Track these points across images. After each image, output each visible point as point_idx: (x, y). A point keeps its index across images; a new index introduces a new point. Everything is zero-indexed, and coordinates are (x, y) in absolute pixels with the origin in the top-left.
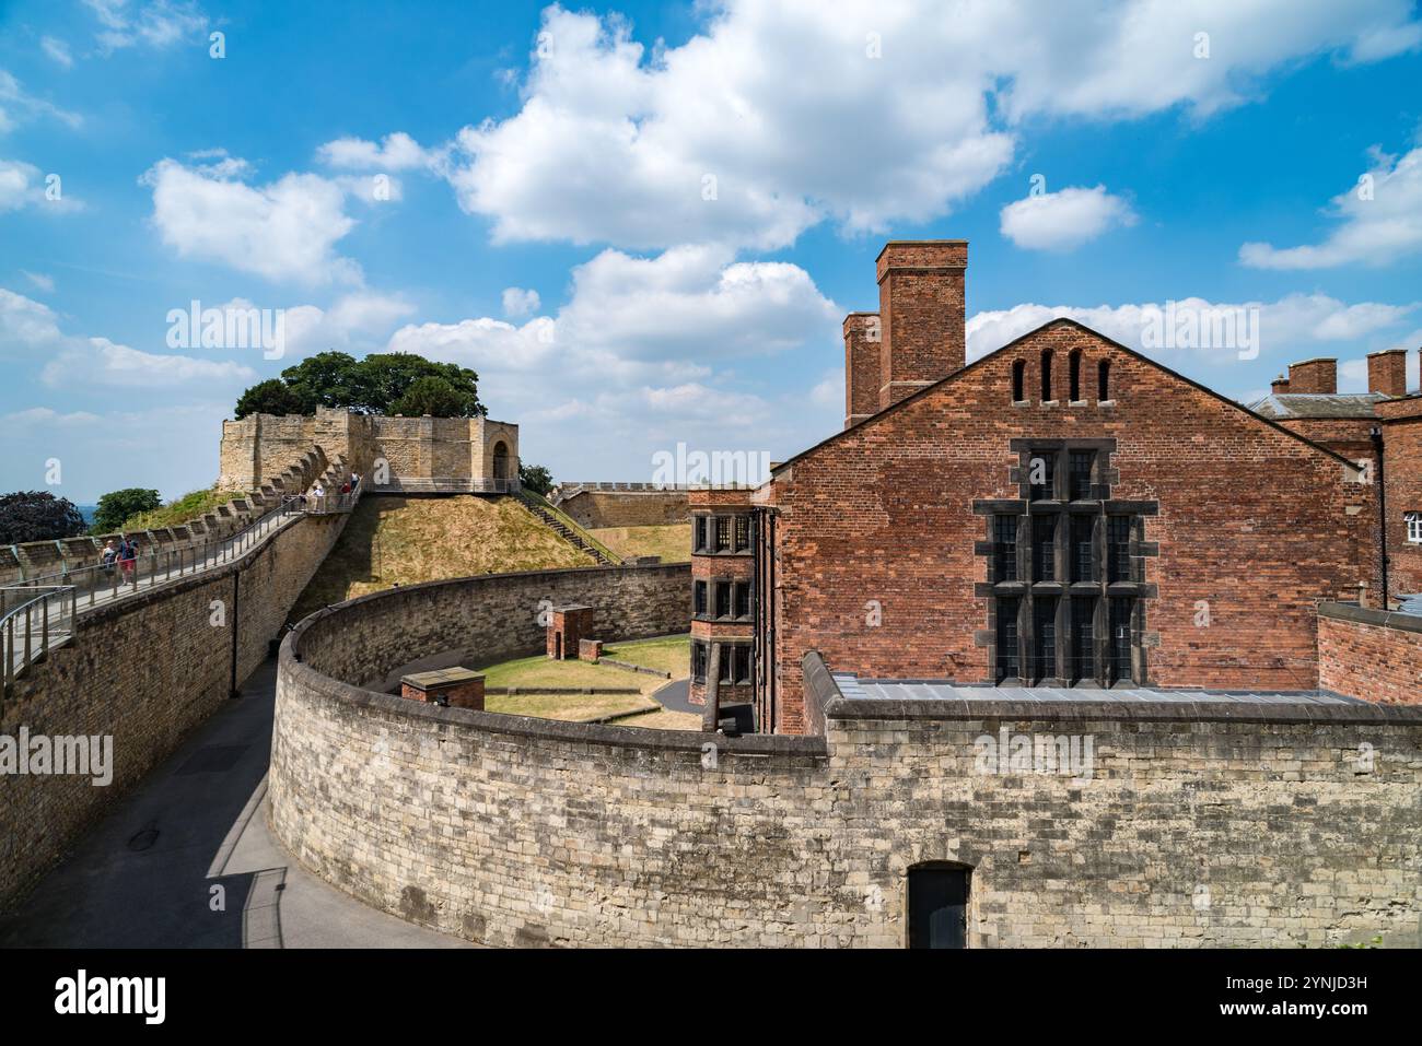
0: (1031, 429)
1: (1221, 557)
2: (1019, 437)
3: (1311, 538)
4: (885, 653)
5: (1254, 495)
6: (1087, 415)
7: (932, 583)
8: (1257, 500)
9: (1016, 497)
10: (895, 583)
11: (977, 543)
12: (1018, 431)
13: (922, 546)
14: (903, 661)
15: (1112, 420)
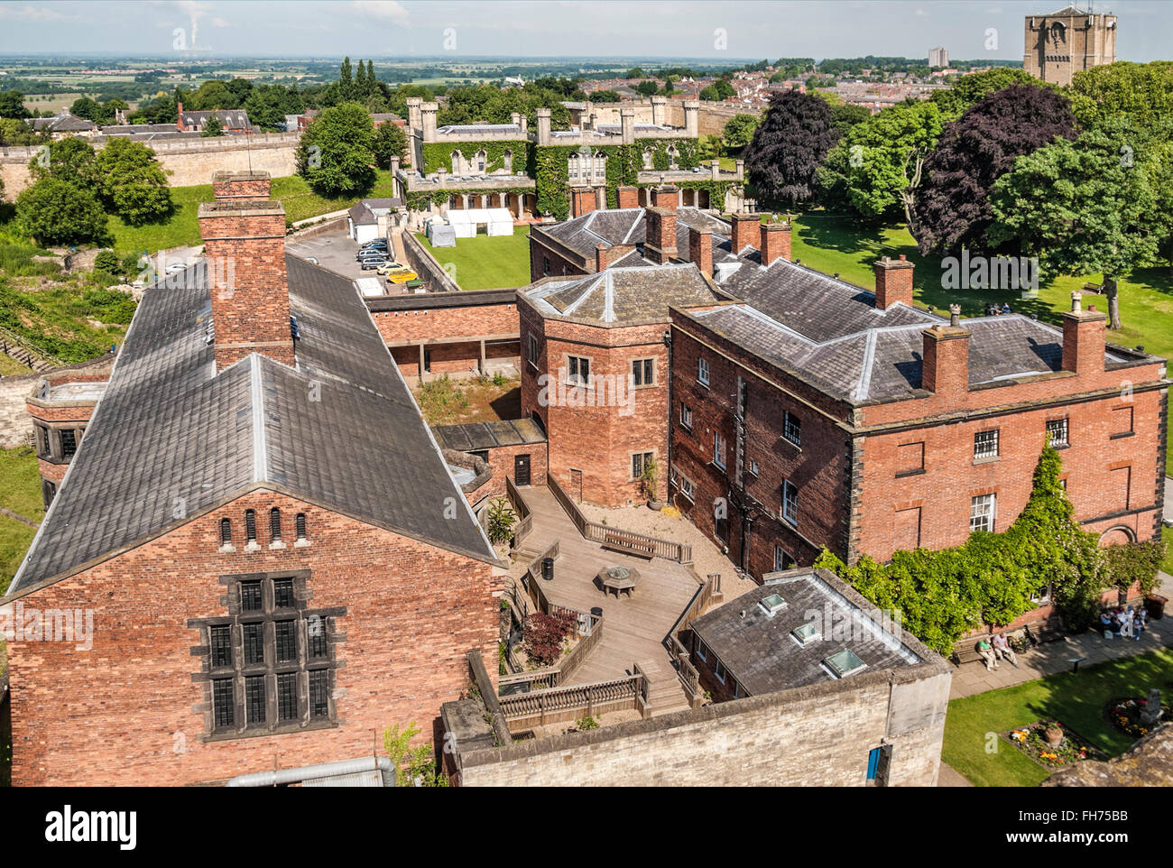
0: (237, 568)
1: (395, 637)
2: (228, 573)
3: (465, 615)
4: (112, 725)
5: (422, 594)
6: (287, 554)
7: (153, 677)
8: (424, 597)
9: (226, 614)
10: (120, 679)
11: (192, 648)
12: (228, 570)
13: (143, 653)
14: (127, 729)
15: (307, 556)
